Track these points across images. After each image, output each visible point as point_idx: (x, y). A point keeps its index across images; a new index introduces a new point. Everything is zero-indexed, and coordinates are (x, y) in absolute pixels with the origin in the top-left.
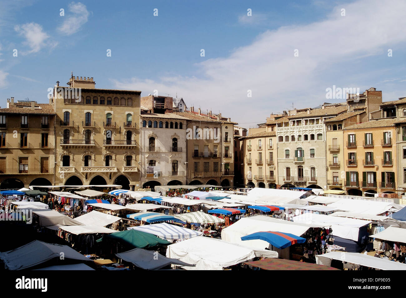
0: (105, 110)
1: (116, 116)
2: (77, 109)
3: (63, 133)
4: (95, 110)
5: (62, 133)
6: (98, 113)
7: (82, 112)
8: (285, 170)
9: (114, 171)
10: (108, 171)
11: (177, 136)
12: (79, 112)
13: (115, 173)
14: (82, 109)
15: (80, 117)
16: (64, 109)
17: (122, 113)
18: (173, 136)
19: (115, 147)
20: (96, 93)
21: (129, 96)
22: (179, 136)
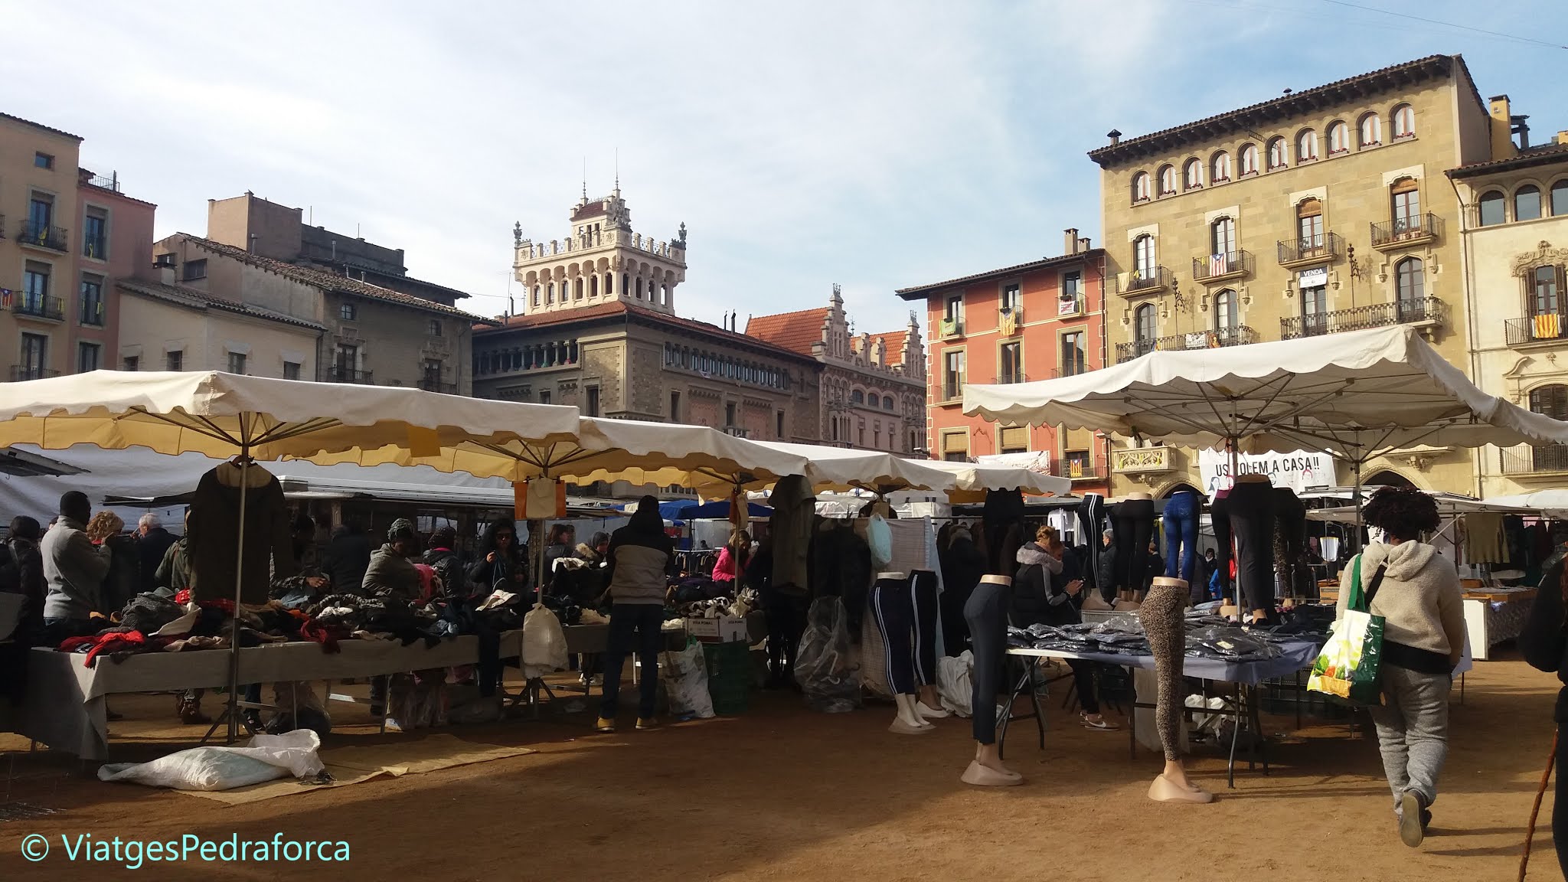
0: (1288, 192)
1: (1340, 204)
2: (1178, 216)
3: (1132, 322)
4: (1248, 199)
6: (1260, 210)
7: (1197, 223)
12: (1187, 225)
14: (1197, 211)
15: (1192, 245)
16: (1132, 226)
17: (1366, 187)
21: (1397, 97)
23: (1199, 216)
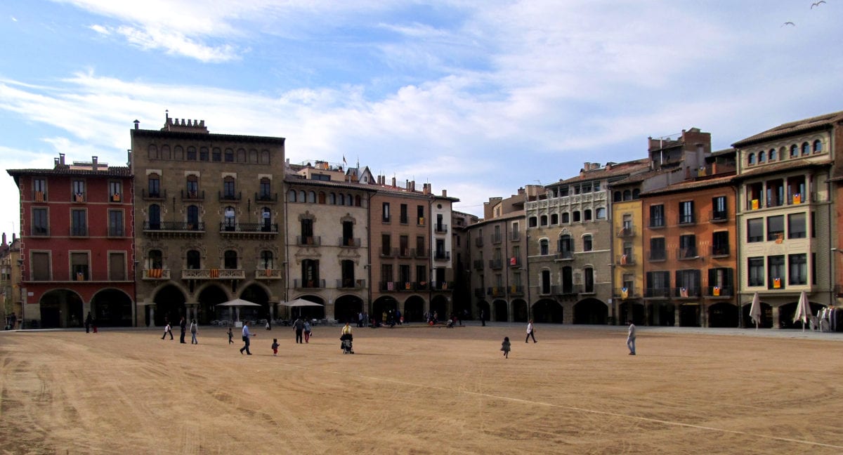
0: (222, 171)
1: (243, 182)
2: (171, 169)
3: (148, 211)
4: (204, 170)
5: (145, 211)
6: (209, 176)
7: (180, 174)
8: (540, 275)
9: (241, 277)
10: (230, 277)
11: (351, 218)
12: (176, 174)
13: (241, 281)
14: (181, 169)
15: (178, 183)
16: (149, 168)
17: (252, 178)
18: (345, 217)
19: (242, 235)
20: (204, 140)
21: (264, 147)
22: (354, 219)
23: (182, 172)
